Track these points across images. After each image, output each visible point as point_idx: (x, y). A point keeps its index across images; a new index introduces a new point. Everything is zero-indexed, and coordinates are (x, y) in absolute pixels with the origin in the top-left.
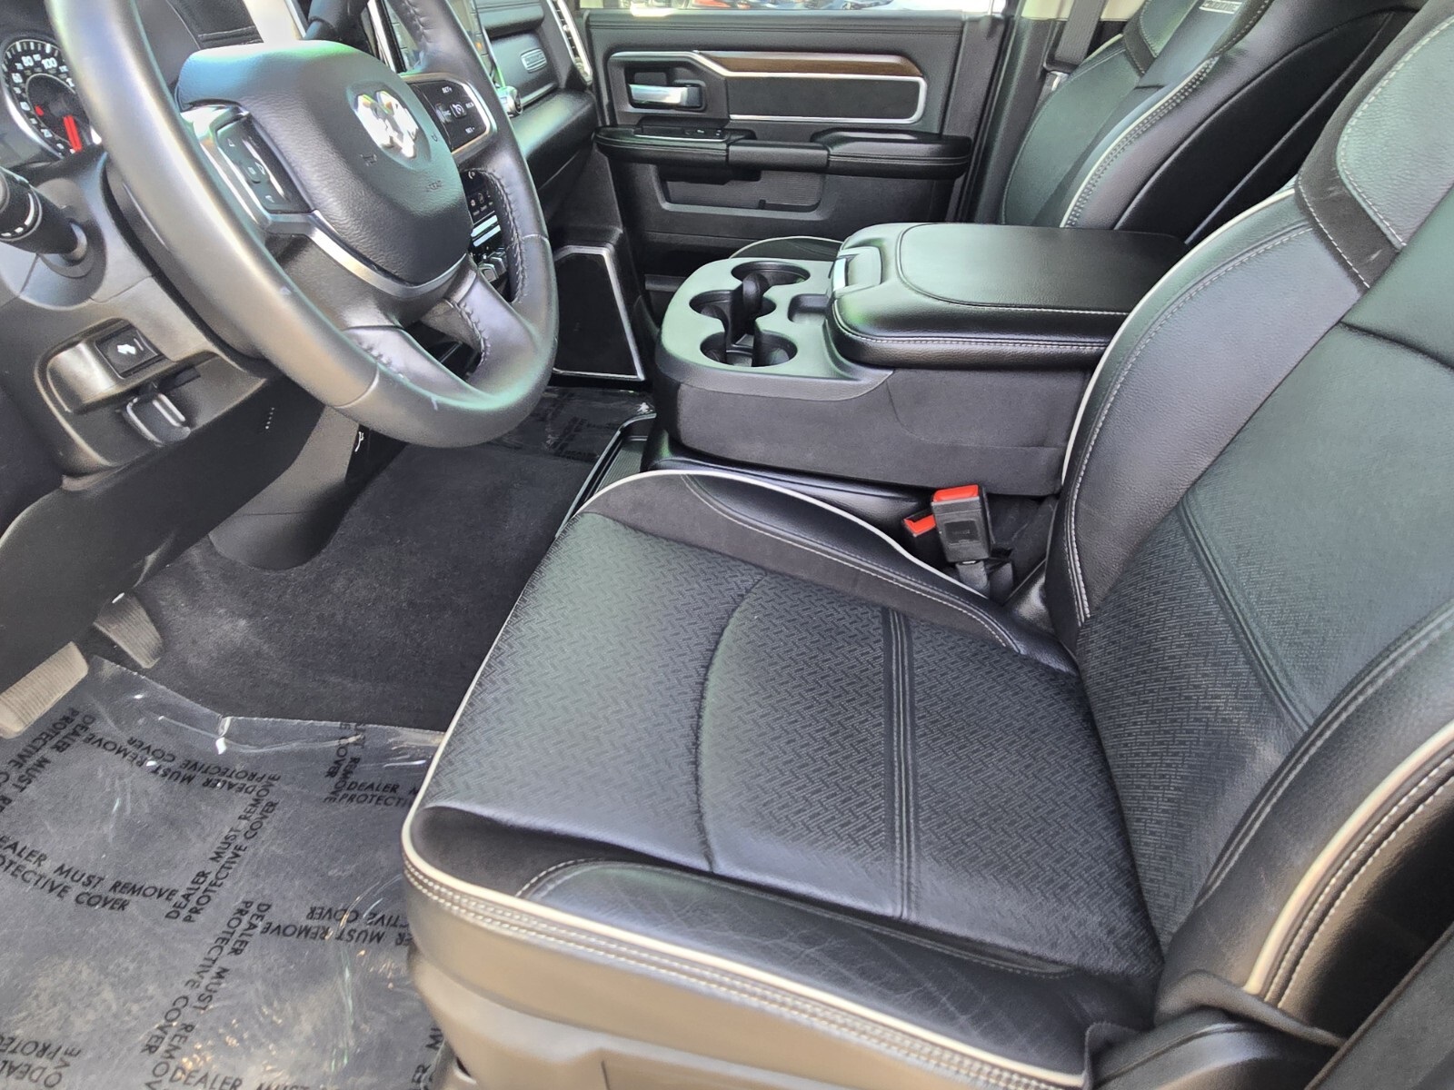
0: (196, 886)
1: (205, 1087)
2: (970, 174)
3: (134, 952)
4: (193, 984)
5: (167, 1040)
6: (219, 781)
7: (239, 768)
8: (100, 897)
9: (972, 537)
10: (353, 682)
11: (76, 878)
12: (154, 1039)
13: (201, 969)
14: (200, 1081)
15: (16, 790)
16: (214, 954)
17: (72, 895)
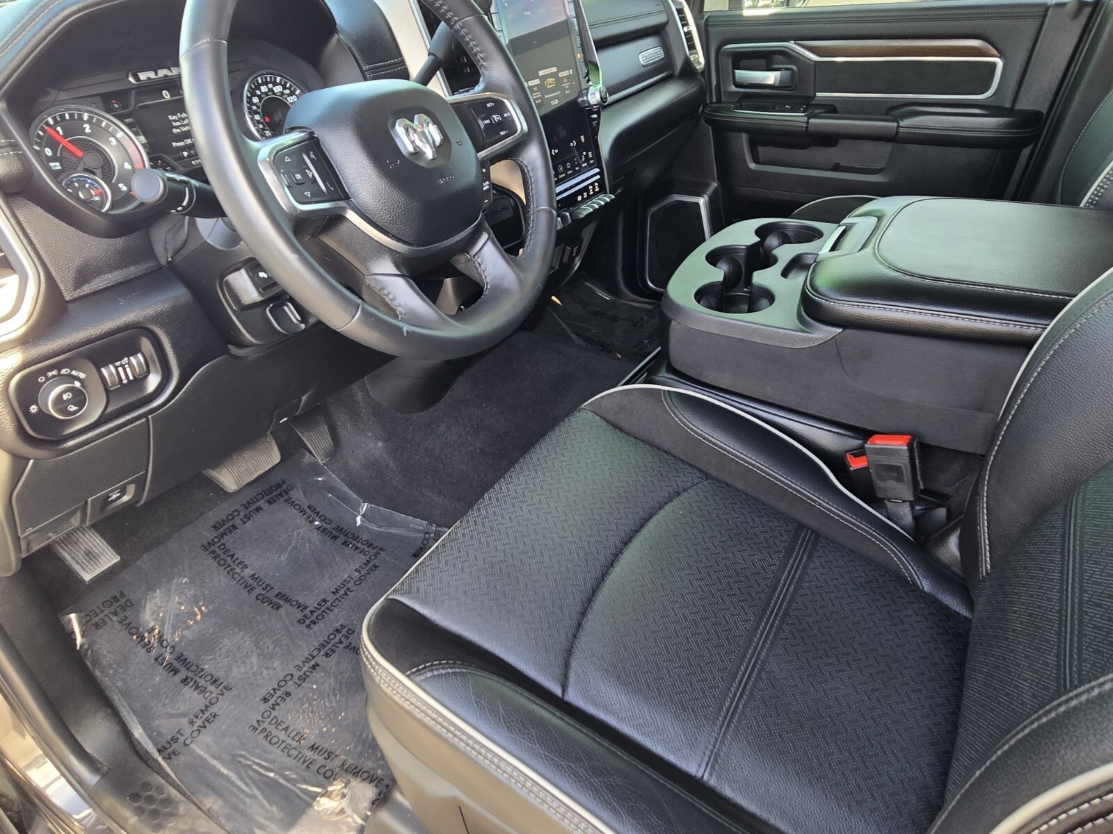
0: (319, 607)
1: (285, 734)
2: (1039, 145)
3: (274, 638)
4: (299, 668)
5: (275, 698)
6: (351, 543)
7: (365, 537)
8: (269, 598)
9: (899, 479)
10: (438, 497)
11: (260, 583)
12: (269, 695)
13: (305, 660)
14: (284, 729)
15: (242, 523)
16: (315, 653)
17: (255, 593)
